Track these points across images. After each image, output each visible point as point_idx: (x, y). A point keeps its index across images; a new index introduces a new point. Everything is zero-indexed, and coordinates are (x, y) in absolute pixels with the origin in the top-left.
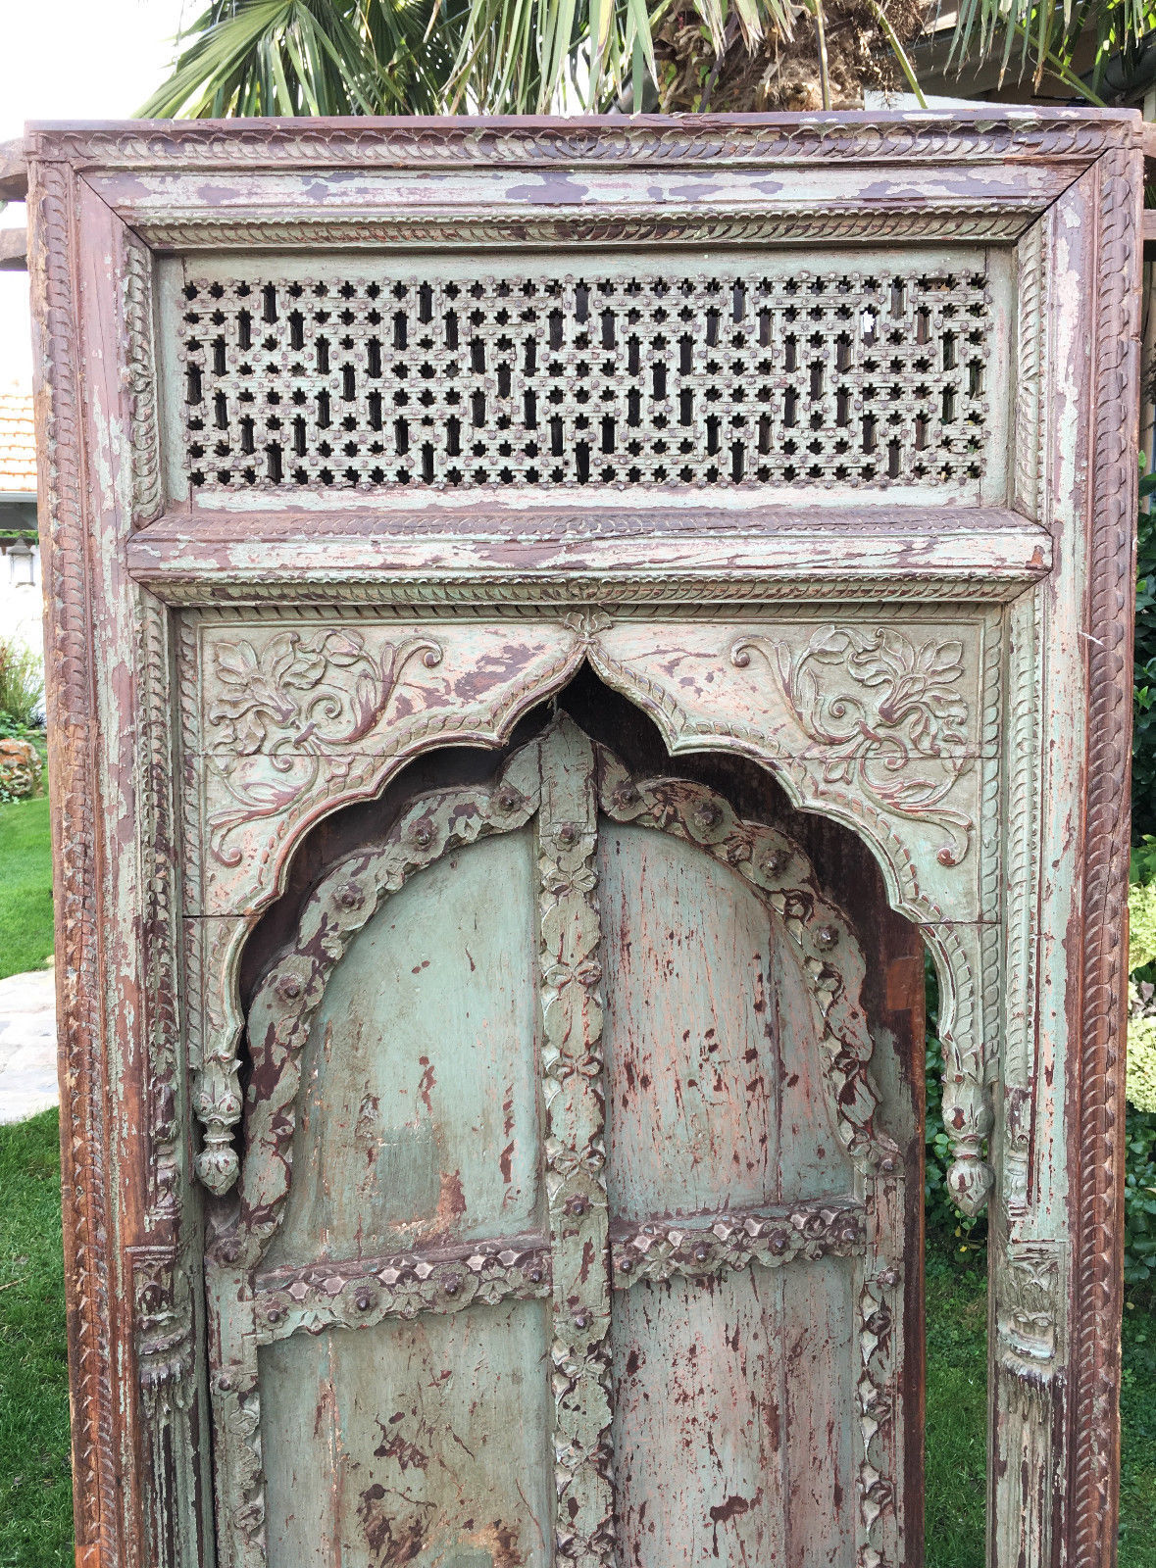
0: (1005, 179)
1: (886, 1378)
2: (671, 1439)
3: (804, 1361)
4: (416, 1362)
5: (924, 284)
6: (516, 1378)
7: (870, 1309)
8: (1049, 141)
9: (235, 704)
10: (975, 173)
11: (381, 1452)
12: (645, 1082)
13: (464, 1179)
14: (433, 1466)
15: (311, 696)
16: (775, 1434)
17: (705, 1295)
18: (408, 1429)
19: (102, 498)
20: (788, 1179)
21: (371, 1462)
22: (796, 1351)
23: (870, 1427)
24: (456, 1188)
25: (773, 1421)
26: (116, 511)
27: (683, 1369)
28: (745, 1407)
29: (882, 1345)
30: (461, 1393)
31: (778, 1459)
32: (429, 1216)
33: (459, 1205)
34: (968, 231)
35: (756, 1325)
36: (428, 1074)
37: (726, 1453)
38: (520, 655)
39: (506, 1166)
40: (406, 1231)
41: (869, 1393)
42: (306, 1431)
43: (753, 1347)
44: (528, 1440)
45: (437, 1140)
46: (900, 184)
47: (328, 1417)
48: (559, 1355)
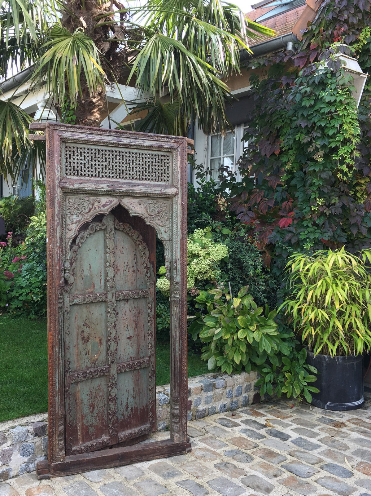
0: (172, 144)
1: (152, 316)
2: (122, 326)
3: (140, 314)
4: (88, 311)
5: (162, 156)
6: (102, 315)
7: (149, 305)
8: (177, 140)
9: (71, 207)
10: (169, 143)
11: (84, 325)
12: (119, 270)
13: (95, 283)
14: (90, 328)
15: (82, 206)
16: (136, 326)
17: (127, 303)
18: (87, 322)
19: (56, 176)
20: (138, 286)
21: (82, 327)
22: (139, 313)
23: (149, 324)
24: (94, 284)
25: (136, 324)
26: (58, 178)
27: (124, 315)
28: (132, 321)
29: (151, 311)
30: (94, 316)
31: (136, 330)
32: (90, 289)
33: (94, 287)
34: (167, 150)
35: (134, 309)
36: (90, 267)
37: (130, 329)
38: (111, 202)
39: (100, 282)
40: (87, 291)
41: (149, 319)
42: (74, 321)
43: (133, 312)
44: (103, 324)
45: (91, 276)
46: (160, 143)
47: (77, 319)
48: (109, 310)
